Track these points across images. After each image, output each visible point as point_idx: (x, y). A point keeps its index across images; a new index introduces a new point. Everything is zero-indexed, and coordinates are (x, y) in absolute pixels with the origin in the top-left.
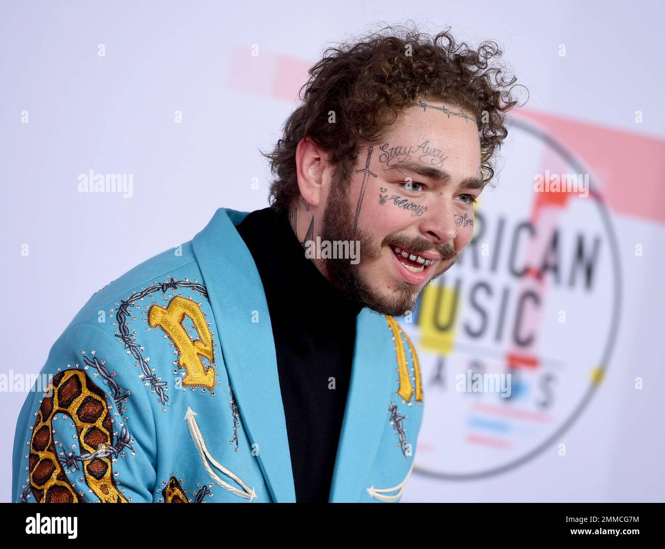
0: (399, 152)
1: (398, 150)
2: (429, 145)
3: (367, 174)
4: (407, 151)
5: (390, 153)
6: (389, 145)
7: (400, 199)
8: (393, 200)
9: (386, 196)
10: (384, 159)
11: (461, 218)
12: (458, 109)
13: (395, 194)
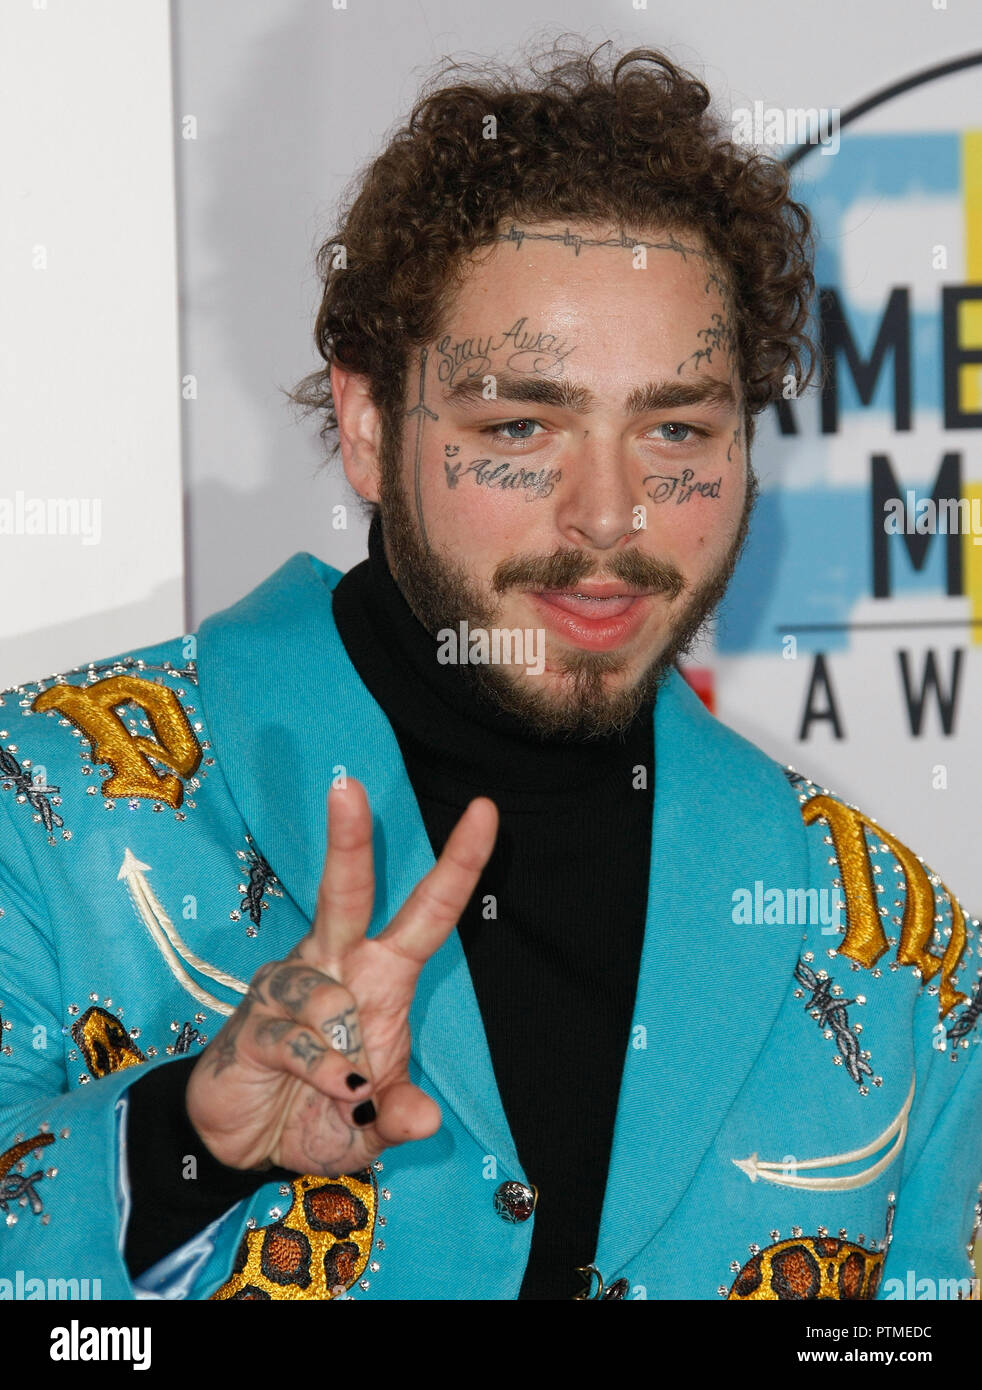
0: (470, 352)
1: (467, 348)
2: (526, 327)
3: (423, 415)
4: (483, 349)
5: (453, 355)
6: (452, 340)
7: (492, 467)
8: (473, 474)
9: (459, 466)
10: (445, 373)
11: (670, 483)
12: (610, 230)
13: (479, 457)
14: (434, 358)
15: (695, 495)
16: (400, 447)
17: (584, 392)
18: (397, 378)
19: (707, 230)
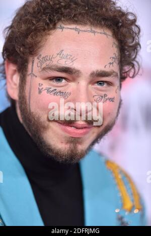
1: (46, 58)
2: (64, 52)
3: (32, 76)
4: (51, 58)
5: (42, 60)
6: (42, 56)
7: (51, 90)
8: (46, 91)
9: (43, 88)
10: (39, 65)
11: (101, 97)
12: (87, 28)
13: (48, 86)
14: (36, 60)
15: (108, 101)
16: (25, 84)
17: (78, 71)
18: (25, 65)
19: (114, 30)
